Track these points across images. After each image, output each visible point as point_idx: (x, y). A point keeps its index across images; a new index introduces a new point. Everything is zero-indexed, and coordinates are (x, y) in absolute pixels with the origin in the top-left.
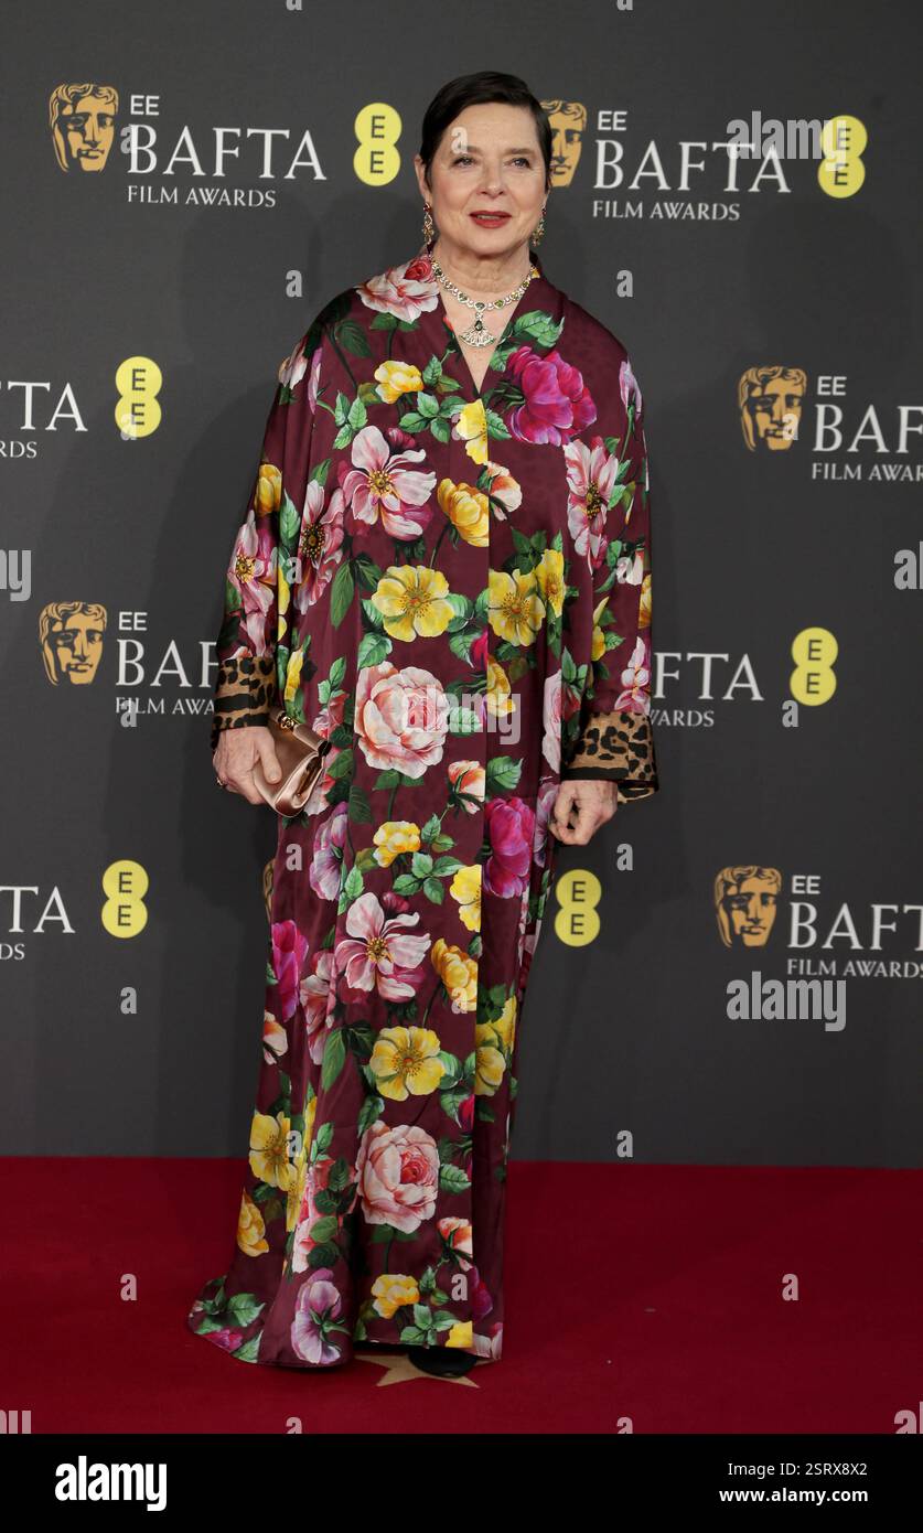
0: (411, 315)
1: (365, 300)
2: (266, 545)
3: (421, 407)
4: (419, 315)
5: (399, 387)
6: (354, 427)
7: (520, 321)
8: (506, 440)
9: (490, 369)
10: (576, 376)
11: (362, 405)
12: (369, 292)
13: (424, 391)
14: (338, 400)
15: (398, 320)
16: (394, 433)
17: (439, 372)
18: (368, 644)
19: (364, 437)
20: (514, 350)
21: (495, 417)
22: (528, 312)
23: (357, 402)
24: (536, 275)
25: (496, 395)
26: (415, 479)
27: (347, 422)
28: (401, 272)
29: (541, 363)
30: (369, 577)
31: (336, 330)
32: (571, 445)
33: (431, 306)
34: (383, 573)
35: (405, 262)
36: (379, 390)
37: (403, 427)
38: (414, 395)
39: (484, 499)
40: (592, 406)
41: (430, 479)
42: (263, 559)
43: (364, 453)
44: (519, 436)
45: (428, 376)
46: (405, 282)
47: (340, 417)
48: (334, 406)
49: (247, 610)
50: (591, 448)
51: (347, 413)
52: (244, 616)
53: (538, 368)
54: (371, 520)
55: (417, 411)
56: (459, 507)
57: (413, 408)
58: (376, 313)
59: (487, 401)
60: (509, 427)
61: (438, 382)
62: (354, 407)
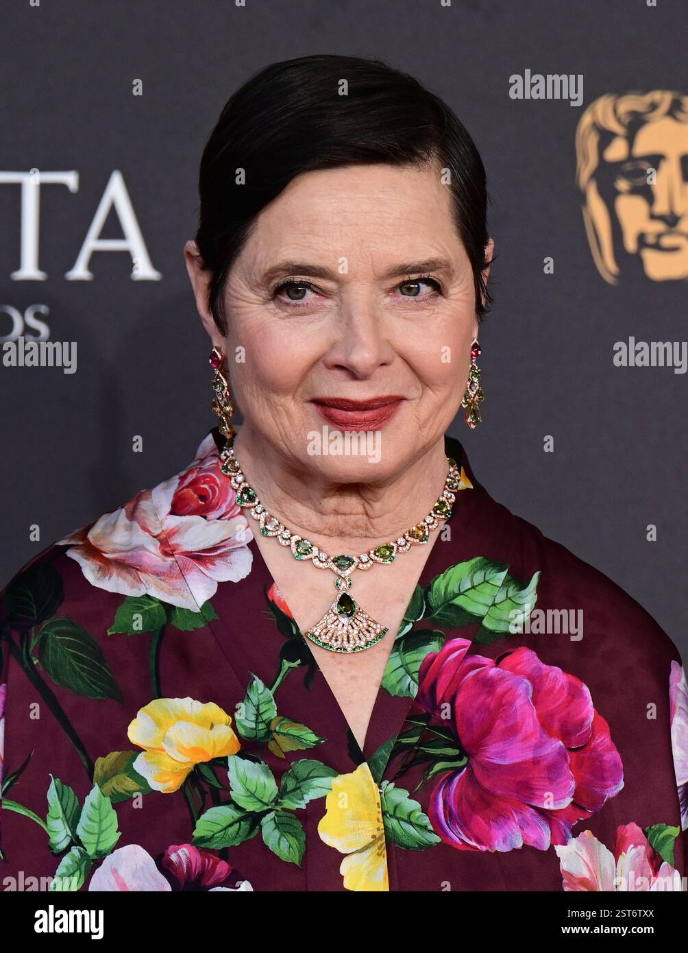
1: (90, 571)
3: (237, 793)
4: (213, 591)
5: (182, 750)
6: (91, 851)
7: (440, 584)
8: (429, 847)
9: (383, 693)
10: (574, 694)
11: (107, 802)
12: (93, 552)
13: (242, 754)
15: (169, 608)
16: (181, 854)
17: (271, 712)
19: (115, 872)
20: (434, 647)
21: (400, 796)
22: (455, 563)
23: (95, 795)
24: (464, 484)
25: (399, 749)
27: (76, 841)
28: (162, 498)
29: (493, 672)
31: (35, 642)
32: (573, 842)
33: (238, 569)
35: (166, 478)
36: (140, 765)
37: (202, 840)
38: (219, 764)
40: (613, 756)
44: (458, 837)
45: (247, 722)
46: (175, 521)
50: (616, 850)
51: (73, 821)
53: (488, 685)
55: (229, 802)
57: (221, 796)
58: (118, 599)
59: (383, 765)
60: (435, 819)
61: (269, 732)
62: (87, 808)
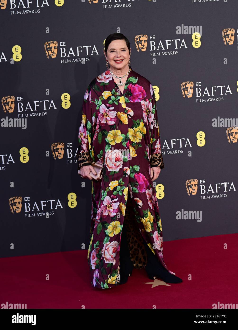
0: (107, 82)
1: (98, 80)
2: (85, 130)
3: (112, 99)
4: (109, 82)
5: (107, 96)
7: (129, 79)
8: (129, 102)
9: (124, 89)
10: (141, 88)
11: (101, 101)
13: (112, 96)
14: (96, 100)
15: (105, 83)
16: (107, 105)
17: (115, 92)
18: (107, 146)
19: (102, 107)
20: (129, 85)
21: (126, 98)
22: (130, 77)
23: (99, 100)
24: (131, 70)
25: (126, 94)
26: (112, 113)
27: (98, 104)
28: (104, 73)
29: (134, 87)
30: (106, 134)
31: (93, 87)
32: (142, 101)
33: (111, 79)
34: (108, 132)
35: (104, 72)
36: (103, 97)
37: (109, 103)
38: (110, 97)
39: (126, 115)
40: (145, 93)
41: (115, 112)
42: (85, 133)
43: (102, 110)
44: (132, 101)
45: (112, 93)
46: (105, 75)
47: (96, 104)
48: (95, 102)
50: (146, 101)
51: (98, 102)
52: (82, 144)
53: (134, 88)
54: (105, 122)
56: (122, 117)
58: (101, 83)
59: (125, 96)
60: (130, 100)
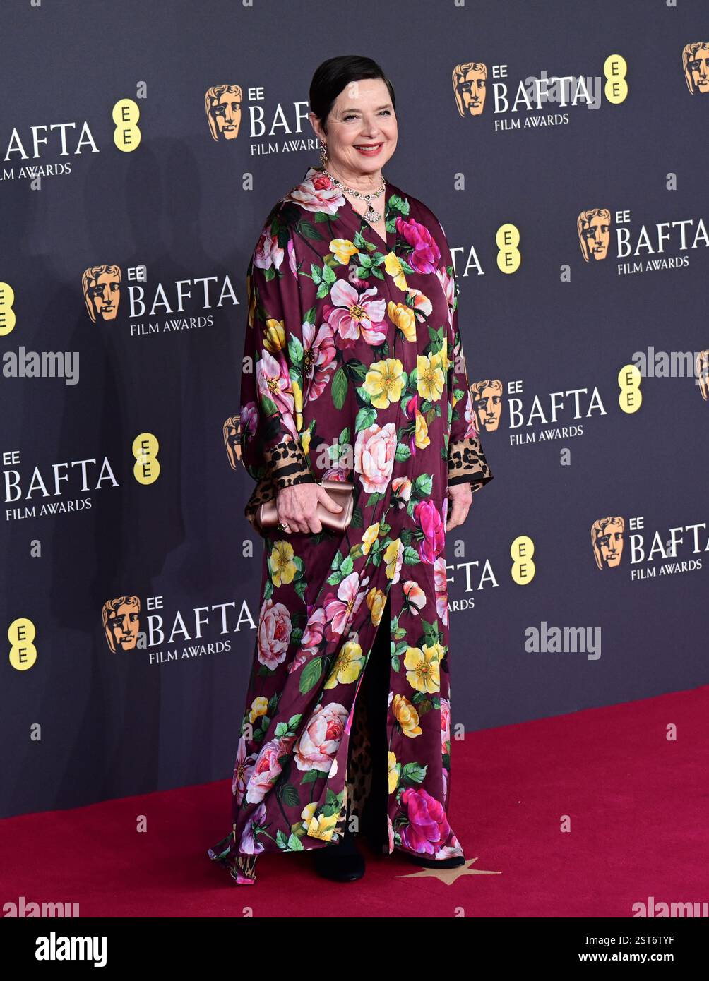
0: (332, 210)
2: (285, 368)
3: (362, 263)
4: (337, 210)
5: (345, 253)
6: (328, 283)
7: (390, 202)
8: (413, 274)
9: (388, 231)
11: (330, 269)
12: (300, 201)
13: (360, 252)
14: (312, 269)
15: (327, 215)
16: (354, 281)
18: (362, 414)
19: (338, 288)
20: (394, 220)
23: (326, 267)
25: (397, 248)
26: (376, 306)
27: (323, 281)
29: (408, 226)
30: (359, 372)
31: (298, 227)
32: (438, 272)
33: (342, 203)
34: (368, 368)
36: (336, 258)
38: (356, 255)
39: (411, 312)
40: (437, 248)
41: (383, 304)
42: (286, 377)
43: (341, 297)
44: (417, 270)
45: (358, 244)
47: (316, 279)
48: (310, 273)
49: (282, 412)
50: (442, 274)
51: (321, 275)
52: (281, 416)
53: (408, 229)
54: (356, 337)
55: (361, 266)
56: (400, 317)
57: (359, 264)
58: (314, 213)
59: (395, 251)
60: (411, 266)
61: (365, 246)
62: (324, 271)
